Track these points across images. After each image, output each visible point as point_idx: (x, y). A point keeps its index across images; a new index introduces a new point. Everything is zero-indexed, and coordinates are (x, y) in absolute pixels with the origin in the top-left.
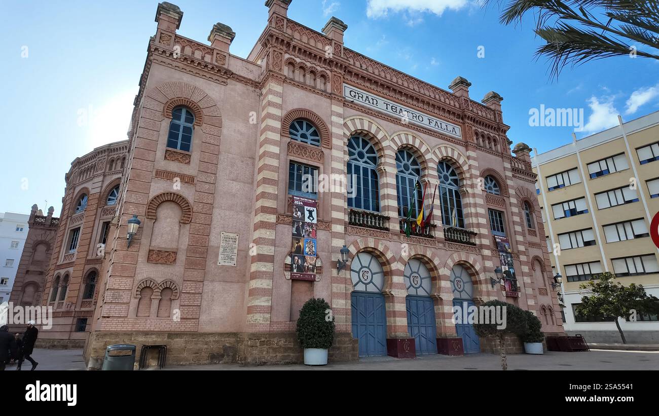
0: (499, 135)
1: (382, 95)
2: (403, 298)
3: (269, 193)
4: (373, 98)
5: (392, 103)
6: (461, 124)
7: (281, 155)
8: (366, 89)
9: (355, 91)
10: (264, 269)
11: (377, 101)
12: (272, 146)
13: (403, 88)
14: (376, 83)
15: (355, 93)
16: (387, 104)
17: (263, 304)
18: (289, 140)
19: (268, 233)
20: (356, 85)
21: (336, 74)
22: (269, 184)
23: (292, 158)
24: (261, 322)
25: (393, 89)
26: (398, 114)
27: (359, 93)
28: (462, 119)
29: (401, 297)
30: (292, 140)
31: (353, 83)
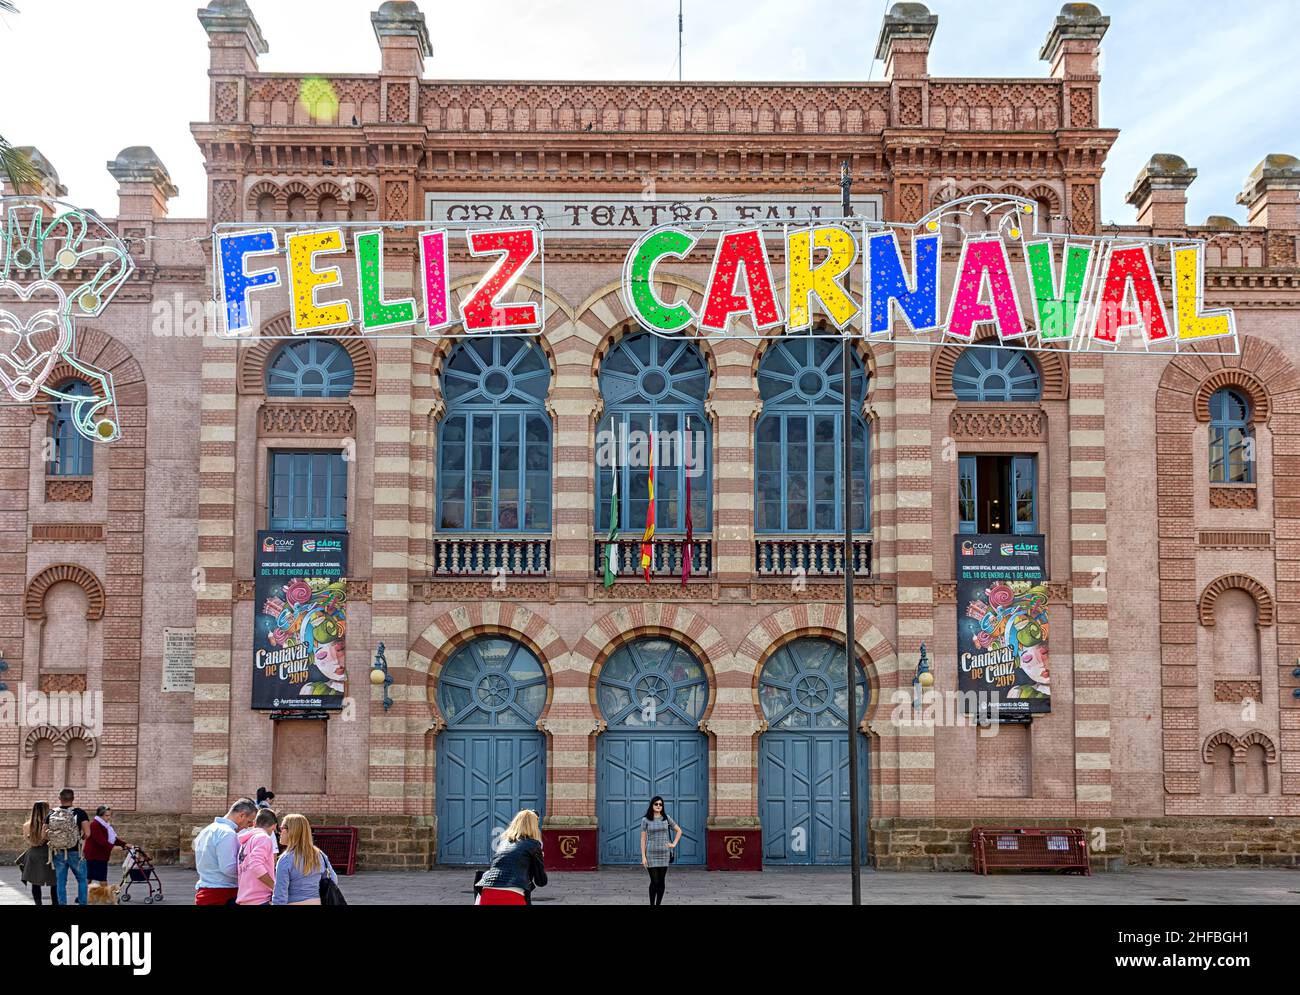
0: (1063, 178)
1: (558, 185)
2: (581, 738)
3: (213, 538)
4: (527, 205)
5: (593, 200)
6: (881, 186)
7: (241, 443)
8: (501, 184)
9: (464, 204)
10: (210, 698)
11: (540, 210)
12: (217, 428)
13: (627, 138)
14: (530, 155)
15: (466, 208)
16: (576, 209)
17: (210, 763)
18: (258, 402)
19: (215, 624)
20: (468, 184)
21: (391, 178)
22: (213, 517)
23: (273, 443)
24: (208, 795)
25: (593, 155)
26: (616, 227)
27: (477, 204)
28: (886, 164)
29: (573, 737)
30: (271, 399)
31: (454, 185)
